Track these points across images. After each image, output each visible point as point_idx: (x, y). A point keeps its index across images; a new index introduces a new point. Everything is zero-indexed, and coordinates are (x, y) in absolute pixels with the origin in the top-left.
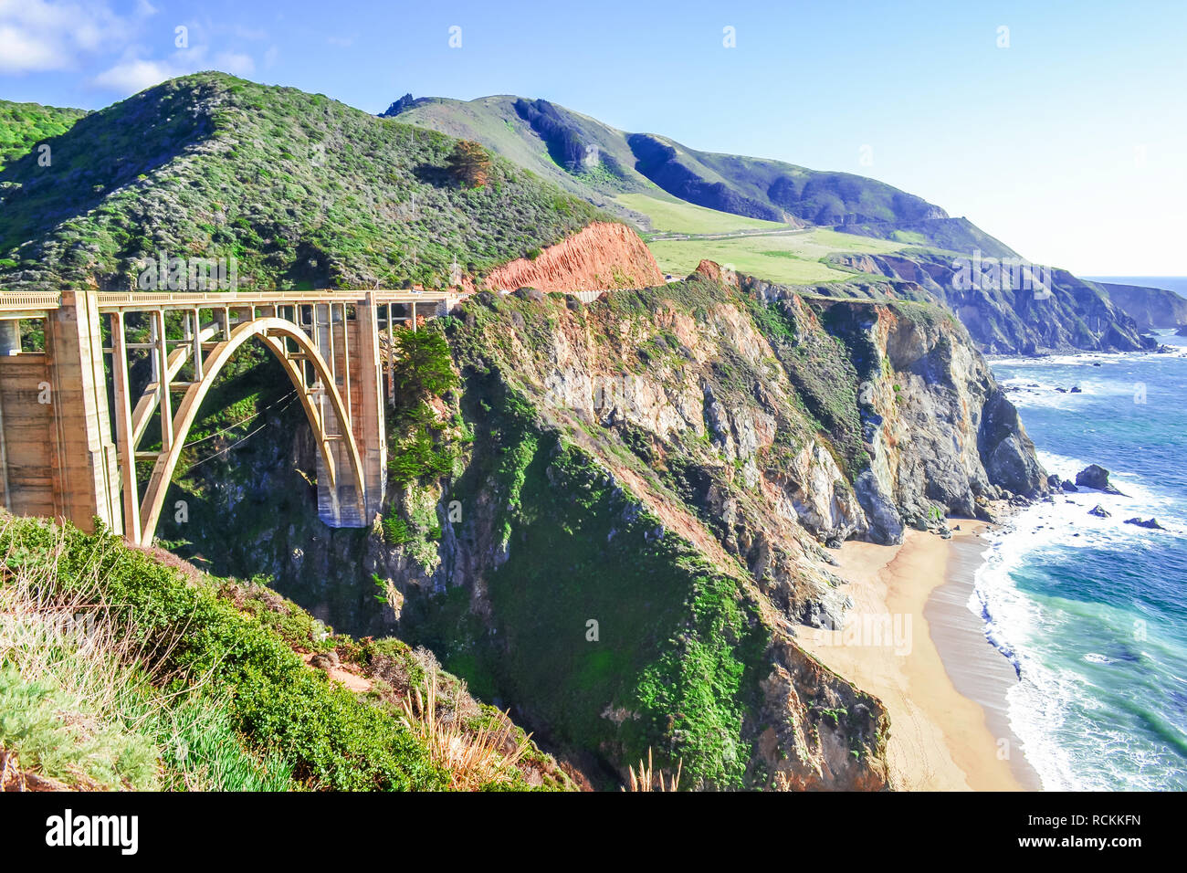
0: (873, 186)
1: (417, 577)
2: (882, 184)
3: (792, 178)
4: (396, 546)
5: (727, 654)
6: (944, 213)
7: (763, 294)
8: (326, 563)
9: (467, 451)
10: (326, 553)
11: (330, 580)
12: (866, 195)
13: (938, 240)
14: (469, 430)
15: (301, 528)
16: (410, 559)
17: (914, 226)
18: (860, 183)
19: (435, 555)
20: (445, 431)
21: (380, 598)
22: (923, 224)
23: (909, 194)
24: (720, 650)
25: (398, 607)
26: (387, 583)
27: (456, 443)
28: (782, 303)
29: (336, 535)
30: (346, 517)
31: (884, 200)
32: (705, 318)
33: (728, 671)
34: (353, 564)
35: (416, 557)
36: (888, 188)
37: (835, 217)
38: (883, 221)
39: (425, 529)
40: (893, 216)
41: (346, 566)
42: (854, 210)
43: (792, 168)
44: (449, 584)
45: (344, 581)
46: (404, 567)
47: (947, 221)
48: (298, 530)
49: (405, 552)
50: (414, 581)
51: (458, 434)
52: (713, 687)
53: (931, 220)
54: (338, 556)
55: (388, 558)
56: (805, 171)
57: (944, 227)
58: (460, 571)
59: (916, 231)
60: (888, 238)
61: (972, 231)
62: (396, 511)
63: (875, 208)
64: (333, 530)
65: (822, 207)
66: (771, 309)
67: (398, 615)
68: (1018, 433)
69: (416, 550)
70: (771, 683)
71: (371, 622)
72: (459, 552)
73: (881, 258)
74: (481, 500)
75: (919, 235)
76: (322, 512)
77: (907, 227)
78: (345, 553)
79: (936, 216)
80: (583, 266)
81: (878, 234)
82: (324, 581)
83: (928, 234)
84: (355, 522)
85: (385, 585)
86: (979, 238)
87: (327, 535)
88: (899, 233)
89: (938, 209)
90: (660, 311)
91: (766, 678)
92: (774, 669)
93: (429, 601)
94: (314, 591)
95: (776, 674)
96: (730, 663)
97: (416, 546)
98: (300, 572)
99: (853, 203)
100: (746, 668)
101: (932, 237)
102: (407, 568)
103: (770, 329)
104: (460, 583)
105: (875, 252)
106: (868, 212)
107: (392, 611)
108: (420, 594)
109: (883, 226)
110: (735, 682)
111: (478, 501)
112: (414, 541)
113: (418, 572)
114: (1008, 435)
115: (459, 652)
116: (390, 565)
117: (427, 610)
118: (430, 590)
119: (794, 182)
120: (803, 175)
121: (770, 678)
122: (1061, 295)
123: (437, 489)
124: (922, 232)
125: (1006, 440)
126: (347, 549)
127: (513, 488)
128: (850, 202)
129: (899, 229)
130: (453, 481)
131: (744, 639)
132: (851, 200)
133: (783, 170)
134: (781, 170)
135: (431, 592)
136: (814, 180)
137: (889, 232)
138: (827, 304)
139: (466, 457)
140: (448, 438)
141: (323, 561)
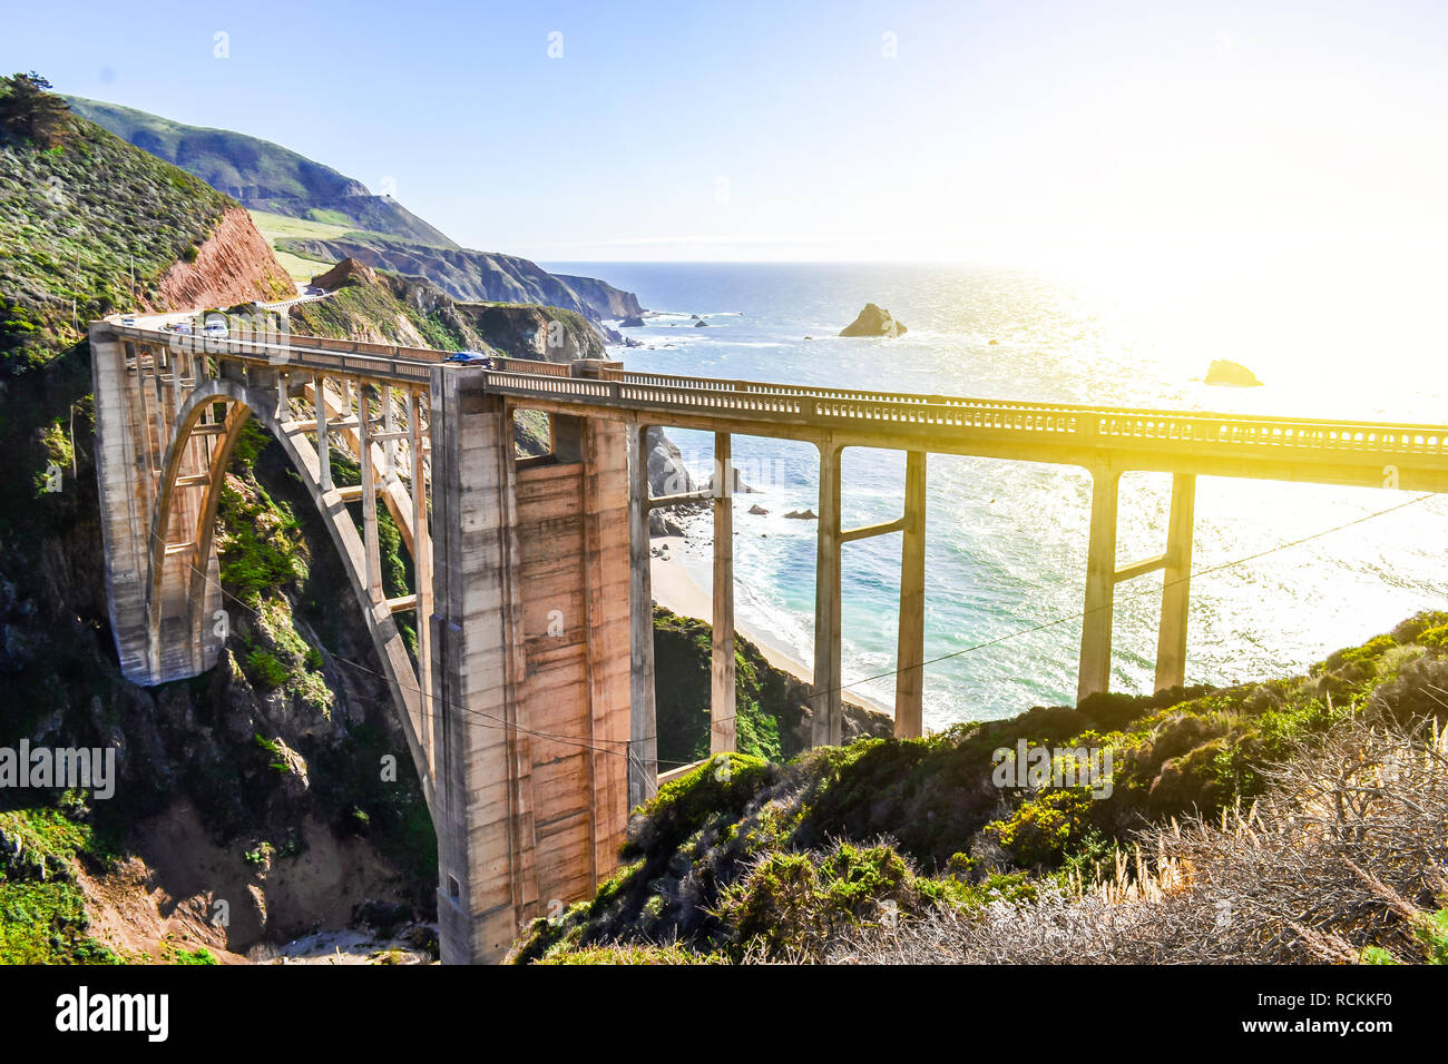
0: (272, 150)
1: (313, 725)
2: (283, 150)
3: (157, 132)
4: (271, 690)
5: (756, 709)
6: (364, 189)
7: (419, 301)
8: (159, 740)
9: (298, 540)
10: (155, 727)
11: (175, 763)
12: (265, 162)
13: (365, 222)
14: (285, 511)
15: (110, 699)
16: (297, 700)
17: (333, 204)
18: (254, 146)
19: (325, 690)
20: (259, 517)
21: (276, 765)
22: (344, 201)
23: (318, 164)
24: (749, 708)
25: (303, 771)
26: (278, 743)
27: (278, 532)
28: (442, 311)
29: (162, 697)
30: (169, 665)
31: (289, 169)
32: (395, 335)
33: (765, 727)
34: (207, 731)
35: (305, 697)
36: (291, 155)
37: (230, 189)
38: (294, 196)
39: (301, 658)
40: (304, 190)
41: (196, 737)
42: (254, 181)
43: (153, 120)
44: (348, 724)
45: (202, 759)
46: (291, 716)
47: (369, 199)
48: (106, 701)
49: (288, 694)
50: (309, 731)
51: (276, 519)
52: (761, 747)
53: (352, 198)
54: (175, 726)
55: (266, 709)
56: (172, 125)
57: (369, 207)
58: (354, 703)
59: (336, 210)
60: (304, 218)
61: (401, 212)
62: (249, 640)
63: (279, 180)
64: (154, 691)
65: (210, 175)
66: (432, 319)
67: (307, 783)
68: (665, 441)
69: (301, 688)
70: (804, 727)
71: (270, 803)
72: (345, 678)
73: (335, 245)
74: (346, 604)
75: (343, 215)
76: (129, 666)
77: (325, 205)
78: (189, 718)
79: (356, 192)
80: (241, 269)
81: (290, 213)
82: (167, 768)
83: (351, 214)
84: (184, 671)
85: (276, 746)
86: (409, 220)
87: (148, 698)
88: (316, 212)
89: (358, 185)
90: (355, 329)
91: (798, 723)
92: (803, 712)
93: (334, 752)
94: (158, 786)
95: (807, 716)
96: (763, 718)
97: (299, 683)
98: (126, 764)
99: (252, 171)
100: (777, 719)
101: (357, 219)
102: (296, 715)
103: (440, 343)
104: (362, 718)
105: (325, 237)
106: (272, 184)
107: (297, 778)
108: (318, 746)
109: (296, 202)
110: (775, 735)
111: (342, 606)
112: (294, 676)
113: (313, 718)
114: (655, 445)
115: (410, 805)
116: (271, 717)
117: (335, 765)
118: (331, 737)
119: (164, 139)
120: (172, 131)
121: (803, 722)
122: (529, 287)
123: (282, 600)
124: (344, 212)
125: (656, 449)
126: (190, 711)
127: (395, 579)
128: (246, 171)
129: (315, 206)
130: (300, 585)
131: (763, 689)
132: (246, 167)
133: (140, 121)
134: (137, 121)
135: (334, 740)
136: (191, 139)
137: (304, 211)
138: (477, 310)
139: (301, 549)
140: (267, 527)
141: (154, 739)
